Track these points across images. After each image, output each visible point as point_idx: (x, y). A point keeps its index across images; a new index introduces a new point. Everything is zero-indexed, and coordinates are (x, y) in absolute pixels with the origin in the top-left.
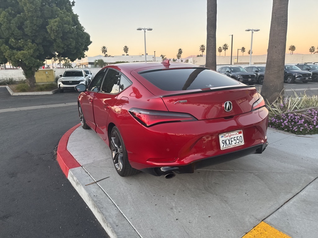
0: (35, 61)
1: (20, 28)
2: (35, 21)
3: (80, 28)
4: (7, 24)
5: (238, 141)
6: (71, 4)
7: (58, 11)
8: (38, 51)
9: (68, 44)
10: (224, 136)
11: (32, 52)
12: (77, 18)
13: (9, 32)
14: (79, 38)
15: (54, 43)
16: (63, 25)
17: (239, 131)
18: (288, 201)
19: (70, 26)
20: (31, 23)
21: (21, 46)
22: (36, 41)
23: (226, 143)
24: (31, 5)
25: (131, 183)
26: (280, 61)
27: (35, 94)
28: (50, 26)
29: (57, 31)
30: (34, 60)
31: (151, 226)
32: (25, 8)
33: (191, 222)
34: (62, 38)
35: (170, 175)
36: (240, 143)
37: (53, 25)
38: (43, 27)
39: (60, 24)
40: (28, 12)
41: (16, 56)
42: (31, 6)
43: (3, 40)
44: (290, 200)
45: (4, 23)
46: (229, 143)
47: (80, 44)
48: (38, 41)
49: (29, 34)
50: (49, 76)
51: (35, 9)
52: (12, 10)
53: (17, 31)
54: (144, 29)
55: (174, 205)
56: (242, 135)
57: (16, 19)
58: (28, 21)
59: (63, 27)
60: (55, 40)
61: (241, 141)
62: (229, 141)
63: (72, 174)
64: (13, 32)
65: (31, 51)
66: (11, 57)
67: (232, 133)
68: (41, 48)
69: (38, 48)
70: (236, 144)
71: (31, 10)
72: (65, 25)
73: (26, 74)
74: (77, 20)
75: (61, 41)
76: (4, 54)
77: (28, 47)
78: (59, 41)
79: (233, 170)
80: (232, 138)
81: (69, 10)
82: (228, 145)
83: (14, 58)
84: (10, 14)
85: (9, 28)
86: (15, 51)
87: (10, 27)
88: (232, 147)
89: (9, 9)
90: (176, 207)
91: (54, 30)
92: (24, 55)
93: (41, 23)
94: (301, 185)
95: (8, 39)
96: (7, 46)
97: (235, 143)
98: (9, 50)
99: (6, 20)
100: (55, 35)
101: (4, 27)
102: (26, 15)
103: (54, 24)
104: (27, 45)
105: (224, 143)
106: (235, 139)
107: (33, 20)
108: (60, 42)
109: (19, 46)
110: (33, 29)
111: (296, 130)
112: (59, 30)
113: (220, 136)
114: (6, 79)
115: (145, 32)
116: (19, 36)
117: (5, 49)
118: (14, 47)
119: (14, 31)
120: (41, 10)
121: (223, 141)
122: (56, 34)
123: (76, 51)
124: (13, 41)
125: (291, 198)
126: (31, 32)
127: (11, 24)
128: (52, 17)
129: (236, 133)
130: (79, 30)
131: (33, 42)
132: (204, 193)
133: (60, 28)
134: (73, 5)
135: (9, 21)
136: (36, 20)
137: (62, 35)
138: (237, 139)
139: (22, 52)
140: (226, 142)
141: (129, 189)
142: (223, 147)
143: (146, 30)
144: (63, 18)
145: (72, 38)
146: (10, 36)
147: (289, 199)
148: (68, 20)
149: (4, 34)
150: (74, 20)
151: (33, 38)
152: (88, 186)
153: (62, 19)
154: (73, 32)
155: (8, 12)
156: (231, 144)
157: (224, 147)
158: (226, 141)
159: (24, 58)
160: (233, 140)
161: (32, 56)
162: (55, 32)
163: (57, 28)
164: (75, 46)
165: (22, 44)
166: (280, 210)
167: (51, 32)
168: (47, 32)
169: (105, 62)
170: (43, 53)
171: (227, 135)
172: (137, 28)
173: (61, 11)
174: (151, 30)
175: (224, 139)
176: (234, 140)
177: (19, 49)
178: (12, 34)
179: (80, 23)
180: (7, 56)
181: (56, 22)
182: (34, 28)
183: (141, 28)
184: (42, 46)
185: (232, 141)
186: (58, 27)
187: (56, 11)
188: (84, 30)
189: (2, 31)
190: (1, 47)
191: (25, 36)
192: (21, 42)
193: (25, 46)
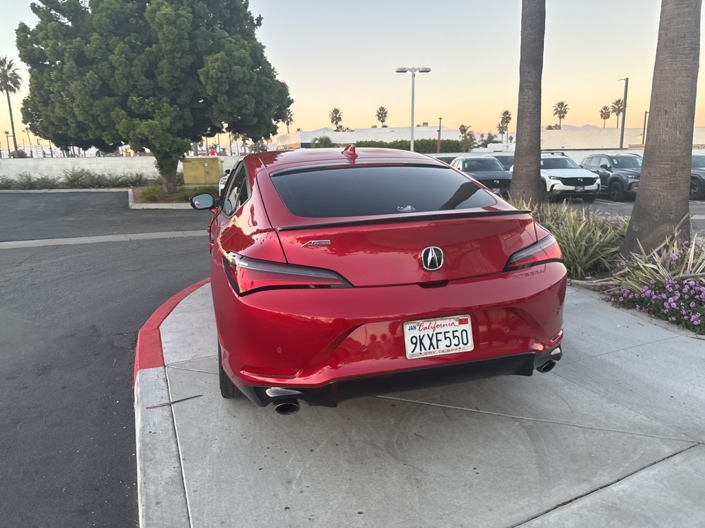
0: (172, 141)
1: (150, 73)
2: (177, 60)
3: (268, 72)
4: (126, 67)
5: (455, 341)
6: (255, 22)
7: (224, 38)
8: (182, 121)
9: (241, 105)
10: (417, 328)
11: (169, 123)
12: (262, 51)
13: (128, 83)
14: (264, 93)
15: (213, 104)
16: (230, 65)
17: (461, 317)
18: (571, 501)
19: (245, 68)
20: (170, 64)
21: (150, 110)
22: (178, 101)
23: (421, 343)
24: (171, 27)
25: (237, 414)
26: (678, 146)
27: (174, 208)
28: (205, 69)
29: (218, 79)
30: (172, 139)
31: (225, 515)
32: (160, 35)
33: (313, 520)
34: (227, 93)
35: (286, 405)
36: (461, 345)
37: (211, 67)
38: (192, 71)
39: (225, 65)
40: (165, 43)
41: (138, 131)
42: (171, 30)
43: (117, 98)
44: (576, 499)
45: (120, 65)
46: (431, 344)
47: (266, 106)
48: (182, 100)
49: (165, 87)
50: (210, 171)
51: (177, 35)
52: (137, 39)
53: (143, 82)
54: (413, 70)
55: (299, 474)
56: (468, 327)
57: (143, 56)
58: (165, 61)
59: (231, 70)
60: (215, 97)
61: (465, 342)
62: (431, 339)
63: (138, 381)
64: (136, 83)
65: (168, 120)
66: (128, 133)
67: (439, 322)
68: (187, 113)
69: (181, 114)
70: (450, 348)
71: (171, 37)
72: (235, 67)
73: (160, 165)
74: (262, 55)
75: (226, 99)
76: (117, 127)
77: (162, 113)
78: (222, 99)
79: (477, 409)
80: (441, 333)
81: (247, 35)
82: (427, 348)
83: (135, 135)
84: (133, 47)
85: (128, 76)
86: (136, 121)
87: (130, 73)
88: (439, 354)
89: (132, 37)
90: (300, 480)
91: (212, 78)
92: (152, 129)
93: (189, 64)
94: (627, 465)
95: (126, 96)
96: (123, 111)
97: (447, 346)
98: (126, 118)
99: (124, 60)
100: (214, 88)
101: (120, 74)
102: (161, 48)
103: (213, 64)
104: (160, 109)
105: (416, 344)
106: (447, 335)
107: (174, 58)
108: (223, 102)
109: (145, 112)
110: (174, 77)
111: (696, 323)
112: (222, 77)
113: (407, 327)
114: (129, 176)
115: (414, 76)
116: (147, 90)
117: (118, 116)
118: (137, 112)
119: (137, 81)
120: (191, 37)
121: (414, 340)
122: (216, 85)
123: (257, 119)
124: (135, 101)
125: (580, 494)
126: (169, 83)
127: (133, 68)
128: (211, 51)
129: (452, 321)
130: (265, 76)
131: (173, 102)
132: (379, 456)
133: (224, 74)
134: (259, 24)
135: (130, 61)
136: (179, 58)
137: (228, 88)
138: (454, 337)
139: (150, 121)
140: (423, 341)
141: (226, 425)
142: (413, 352)
143: (417, 73)
144: (233, 52)
145: (249, 94)
146: (131, 90)
147: (575, 497)
148: (242, 55)
149: (120, 86)
150: (255, 56)
151: (174, 94)
152: (152, 409)
153: (229, 54)
154: (251, 80)
155: (130, 42)
156: (436, 347)
157: (415, 352)
158: (421, 340)
159: (152, 134)
160: (440, 337)
161: (168, 130)
162: (214, 81)
163: (219, 74)
164: (255, 110)
165: (152, 106)
166: (536, 521)
167: (206, 82)
168: (200, 82)
169: (333, 142)
170: (192, 124)
171: (426, 324)
172: (397, 68)
173: (230, 38)
174: (428, 71)
175: (416, 333)
176: (446, 338)
177: (146, 116)
178: (135, 86)
179: (268, 60)
180: (122, 131)
181: (217, 60)
182: (176, 75)
183: (405, 69)
184: (190, 111)
185: (441, 340)
186: (220, 72)
187: (220, 38)
188: (275, 76)
189: (115, 80)
190: (112, 113)
191: (157, 91)
192: (150, 102)
193: (156, 111)
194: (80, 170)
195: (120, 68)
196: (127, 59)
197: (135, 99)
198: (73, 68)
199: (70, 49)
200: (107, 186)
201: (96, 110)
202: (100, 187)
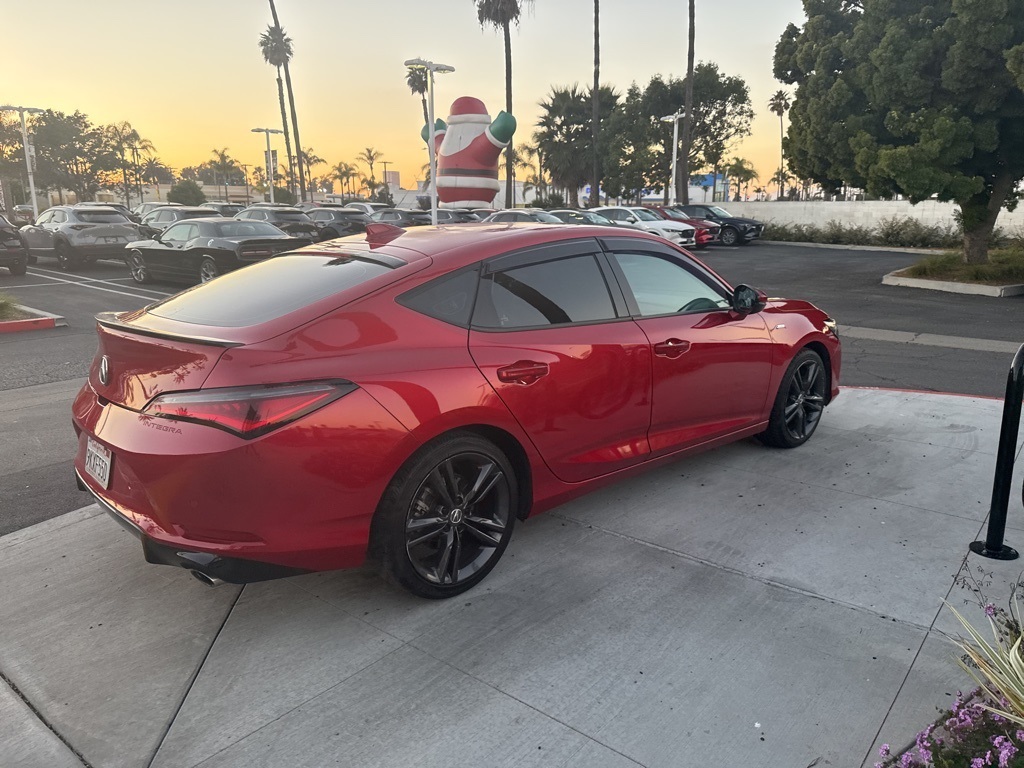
1: (931, 68)
2: (981, 38)
4: (891, 64)
5: (102, 472)
8: (971, 143)
11: (937, 150)
13: (890, 90)
20: (967, 48)
21: (914, 129)
22: (973, 110)
36: (103, 479)
45: (882, 64)
46: (93, 464)
49: (951, 88)
53: (915, 84)
58: (959, 43)
61: (105, 477)
62: (94, 460)
64: (904, 88)
65: (934, 147)
66: (867, 169)
68: (989, 131)
69: (972, 131)
70: (99, 477)
76: (855, 159)
80: (98, 457)
84: (915, 30)
85: (891, 78)
87: (895, 74)
89: (921, 14)
95: (884, 111)
96: (869, 135)
97: (98, 473)
98: (869, 146)
99: (891, 54)
101: (880, 77)
102: (956, 22)
109: (906, 133)
110: (972, 69)
116: (922, 97)
117: (859, 143)
118: (895, 134)
119: (905, 85)
124: (893, 118)
126: (961, 81)
127: (901, 66)
129: (104, 449)
135: (899, 53)
136: (989, 33)
138: (102, 467)
146: (892, 101)
151: (967, 98)
160: (97, 461)
161: (934, 162)
165: (920, 122)
167: (1018, 71)
176: (99, 464)
177: (910, 139)
178: (899, 94)
180: (861, 167)
182: (974, 64)
184: (998, 124)
189: (873, 89)
190: (851, 139)
191: (937, 96)
192: (917, 117)
193: (922, 130)
194: (906, 219)
195: (882, 69)
196: (896, 51)
197: (894, 114)
198: (820, 78)
199: (825, 50)
200: (937, 245)
201: (831, 138)
202: (925, 245)
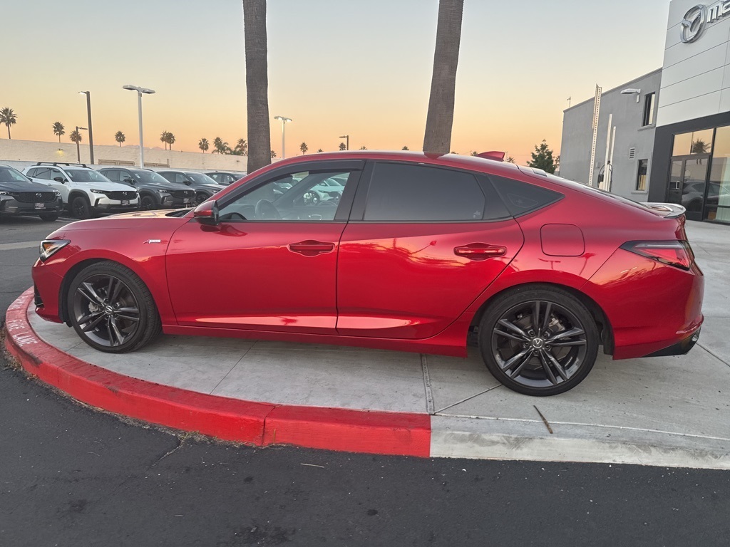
63: (467, 433)
